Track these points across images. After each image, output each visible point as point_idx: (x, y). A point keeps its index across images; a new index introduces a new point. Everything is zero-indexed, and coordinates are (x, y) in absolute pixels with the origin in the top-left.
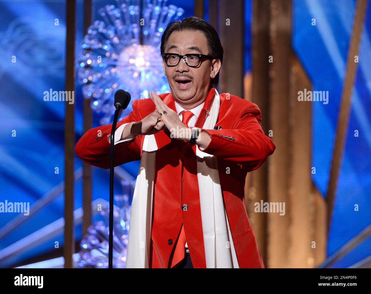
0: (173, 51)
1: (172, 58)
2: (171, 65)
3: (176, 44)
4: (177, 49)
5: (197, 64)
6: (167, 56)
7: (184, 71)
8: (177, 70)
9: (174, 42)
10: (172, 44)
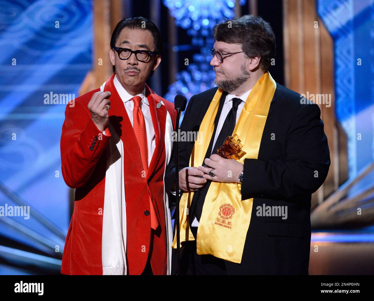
0: (125, 46)
1: (124, 52)
2: (123, 58)
3: (129, 41)
4: (129, 44)
5: (145, 58)
7: (134, 64)
8: (129, 62)
9: (127, 38)
10: (125, 40)
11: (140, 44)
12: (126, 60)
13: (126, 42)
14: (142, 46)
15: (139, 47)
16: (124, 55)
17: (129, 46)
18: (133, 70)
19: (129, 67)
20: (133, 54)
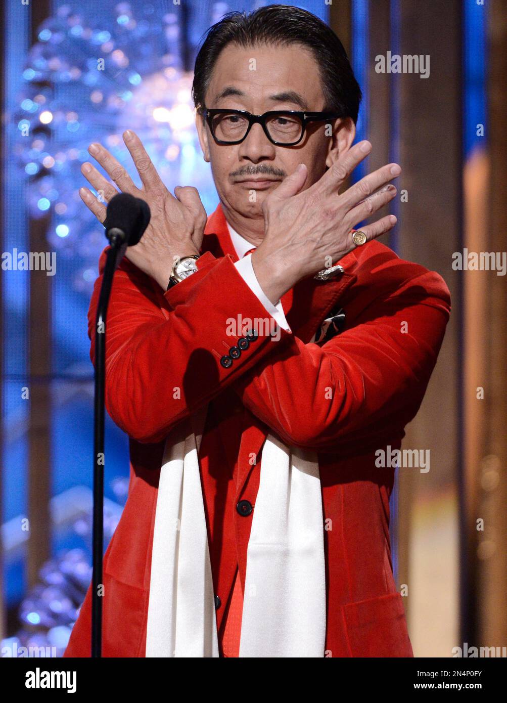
0: (231, 104)
1: (228, 121)
2: (227, 140)
4: (242, 97)
5: (296, 136)
6: (216, 117)
7: (262, 158)
8: (243, 153)
9: (234, 78)
10: (228, 85)
11: (276, 92)
12: (236, 147)
13: (230, 92)
14: (283, 98)
15: (272, 101)
16: (231, 130)
17: (242, 103)
18: (259, 175)
19: (245, 169)
20: (257, 127)
